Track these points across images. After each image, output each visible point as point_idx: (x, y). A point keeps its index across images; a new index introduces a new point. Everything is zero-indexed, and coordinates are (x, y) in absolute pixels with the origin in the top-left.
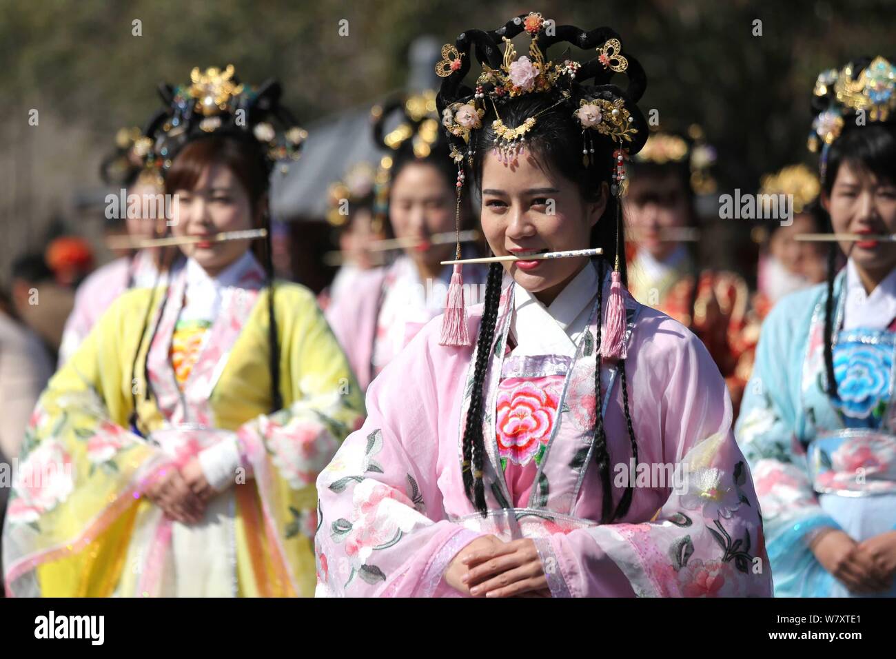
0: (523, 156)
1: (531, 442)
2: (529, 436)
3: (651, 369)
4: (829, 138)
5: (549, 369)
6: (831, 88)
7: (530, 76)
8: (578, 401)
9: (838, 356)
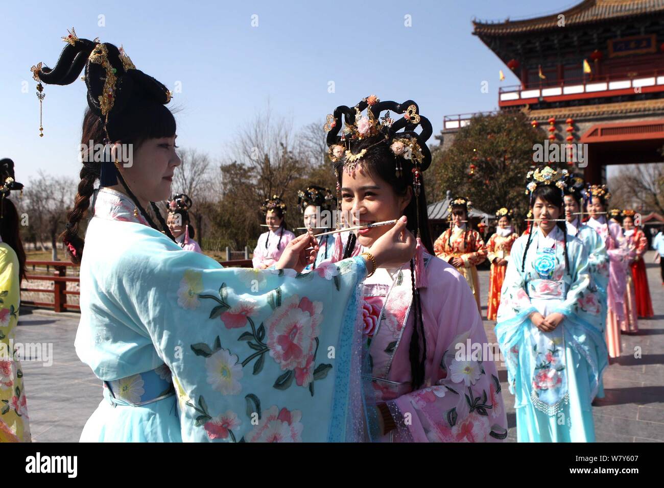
0: (359, 168)
4: (532, 190)
5: (375, 292)
6: (532, 176)
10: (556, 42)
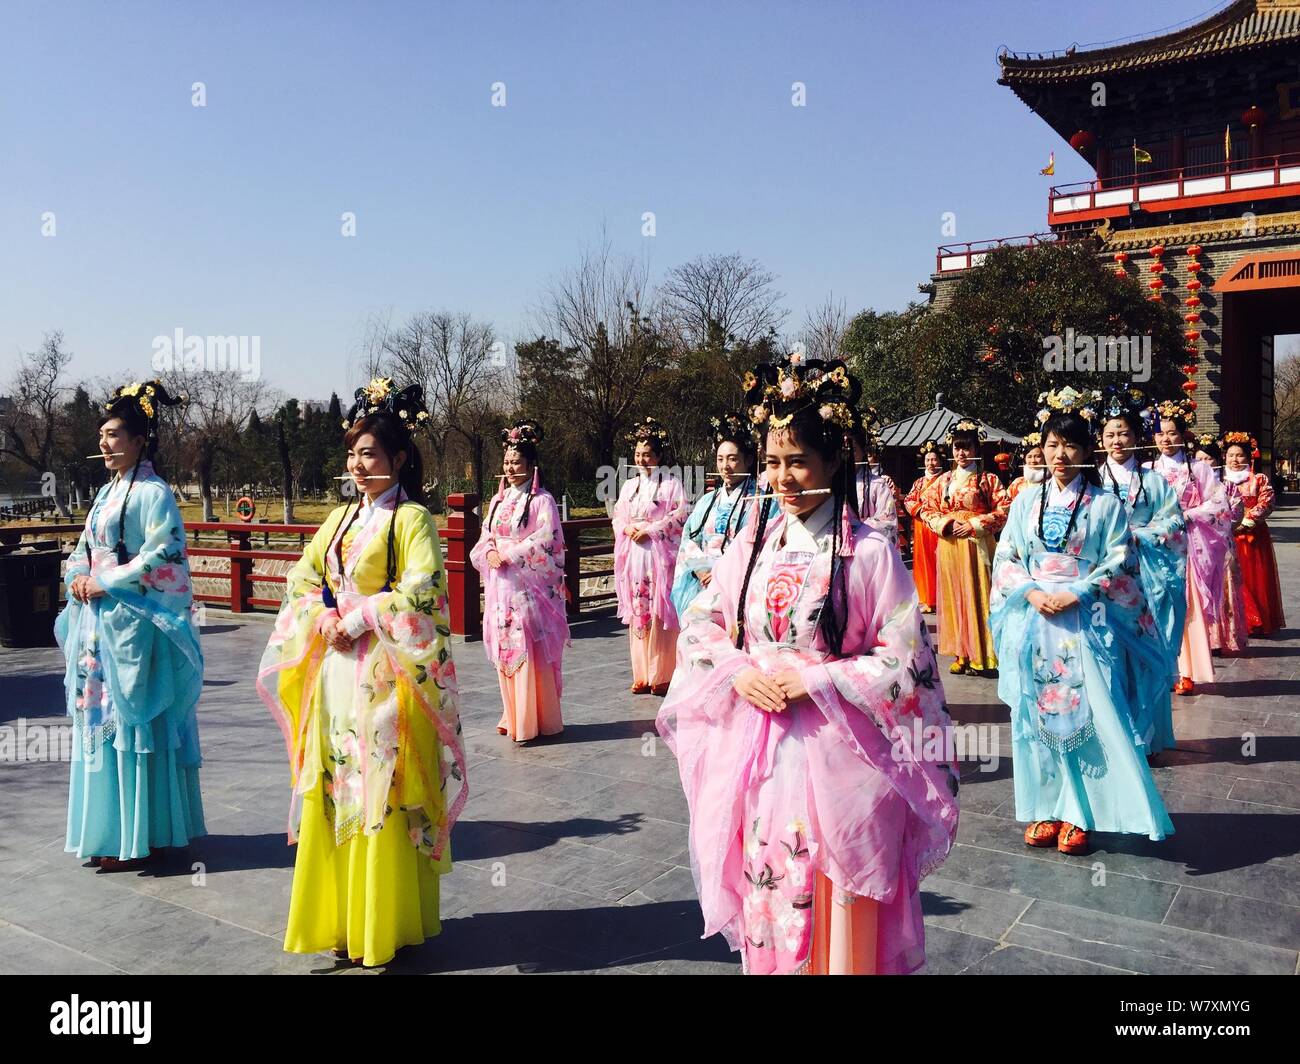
0: (786, 435)
1: (786, 604)
2: (785, 601)
3: (862, 564)
4: (1043, 421)
5: (800, 561)
6: (1045, 399)
7: (792, 390)
8: (816, 580)
9: (1045, 518)
10: (1170, 91)
